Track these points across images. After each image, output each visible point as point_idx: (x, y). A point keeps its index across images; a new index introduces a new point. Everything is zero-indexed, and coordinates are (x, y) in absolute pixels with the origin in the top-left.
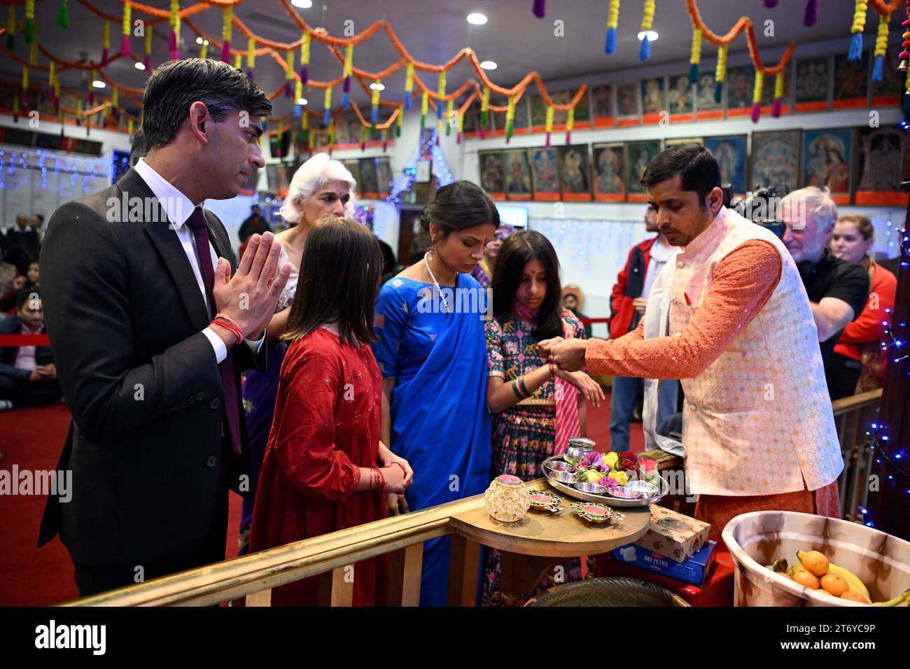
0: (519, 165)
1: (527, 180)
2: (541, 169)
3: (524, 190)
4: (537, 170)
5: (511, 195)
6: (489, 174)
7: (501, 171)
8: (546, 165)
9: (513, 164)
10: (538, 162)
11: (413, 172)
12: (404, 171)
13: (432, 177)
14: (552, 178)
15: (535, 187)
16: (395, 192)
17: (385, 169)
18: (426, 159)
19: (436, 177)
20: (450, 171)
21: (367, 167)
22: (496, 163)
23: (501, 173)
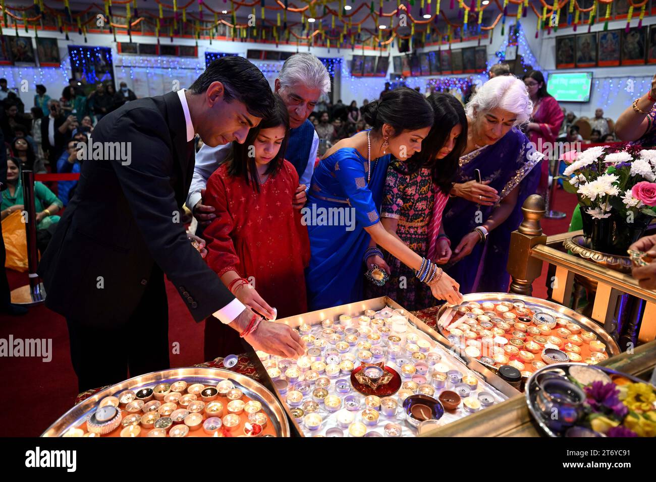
0: (588, 44)
1: (593, 54)
2: (605, 46)
3: (591, 60)
4: (602, 46)
5: (578, 64)
6: (563, 51)
7: (573, 49)
8: (610, 42)
9: (583, 44)
10: (604, 41)
11: (504, 54)
12: (497, 55)
13: (518, 56)
14: (614, 51)
15: (599, 57)
16: (489, 68)
17: (482, 53)
18: (514, 45)
19: (521, 56)
20: (531, 52)
21: (468, 54)
22: (569, 44)
23: (572, 50)
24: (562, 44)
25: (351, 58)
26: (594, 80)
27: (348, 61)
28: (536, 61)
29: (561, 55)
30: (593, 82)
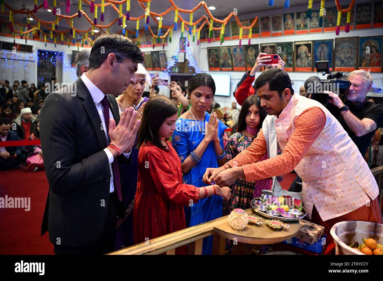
0: (226, 54)
1: (230, 61)
2: (236, 56)
3: (229, 66)
5: (222, 69)
6: (212, 58)
8: (239, 54)
9: (224, 54)
10: (235, 53)
11: (177, 58)
12: (172, 57)
13: (185, 60)
14: (242, 60)
15: (234, 64)
16: (168, 67)
17: (163, 56)
19: (187, 60)
20: (194, 57)
21: (155, 56)
22: (215, 54)
23: (218, 58)
24: (211, 53)
25: (71, 53)
26: (232, 80)
27: (68, 55)
28: (197, 64)
29: (211, 61)
30: (232, 82)
